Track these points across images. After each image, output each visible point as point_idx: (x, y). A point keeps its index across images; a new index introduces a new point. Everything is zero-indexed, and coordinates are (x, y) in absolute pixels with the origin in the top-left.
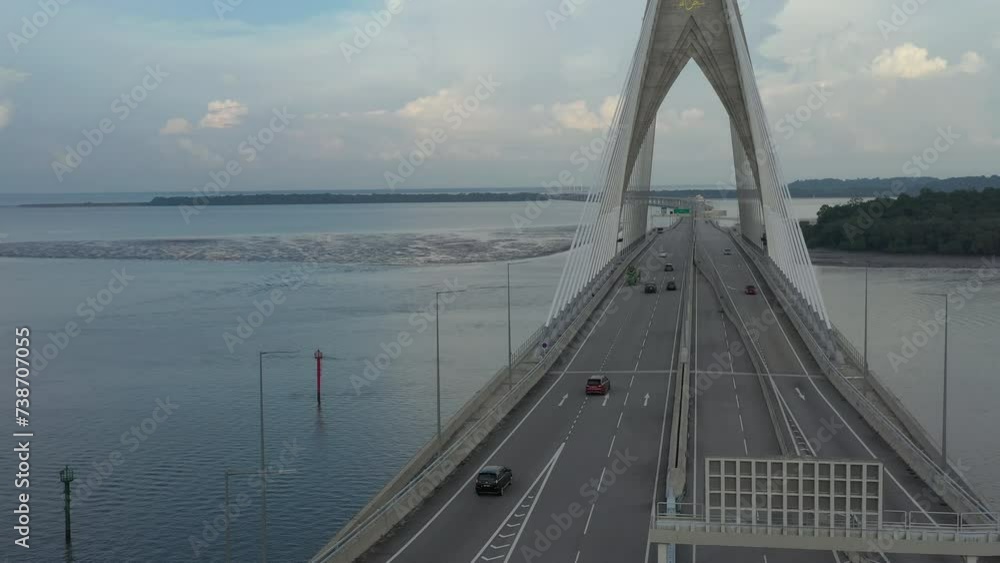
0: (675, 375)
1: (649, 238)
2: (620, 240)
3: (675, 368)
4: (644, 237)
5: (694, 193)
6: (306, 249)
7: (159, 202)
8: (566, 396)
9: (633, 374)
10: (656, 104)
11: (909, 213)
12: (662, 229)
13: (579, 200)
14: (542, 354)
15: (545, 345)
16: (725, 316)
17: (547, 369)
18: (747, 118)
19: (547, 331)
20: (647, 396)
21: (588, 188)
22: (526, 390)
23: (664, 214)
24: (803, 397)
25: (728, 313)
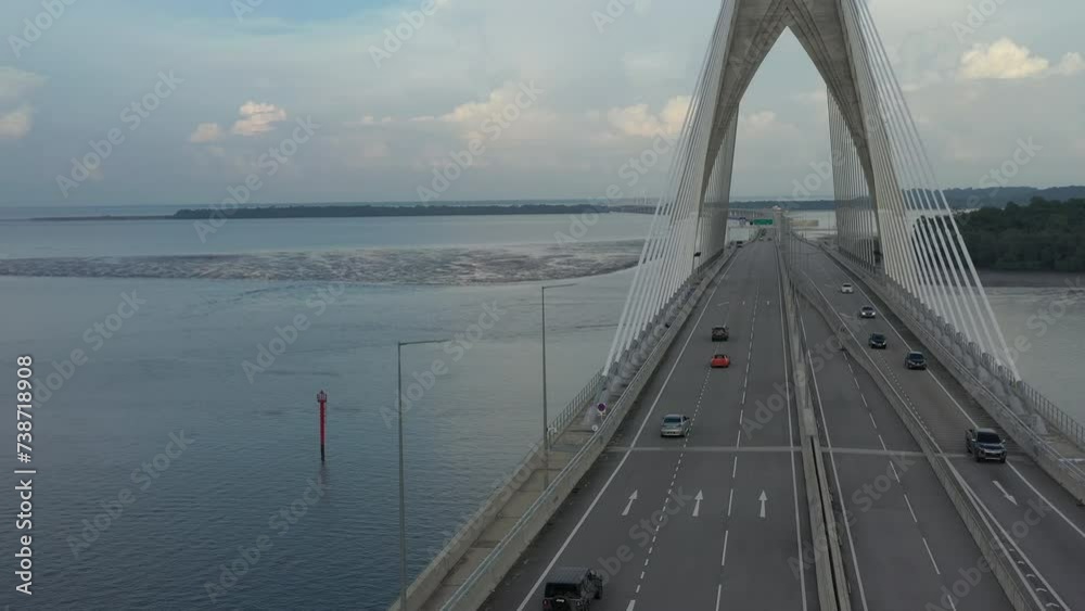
0: (799, 455)
1: (727, 253)
2: (698, 255)
3: (797, 442)
4: (722, 251)
5: (770, 204)
6: (337, 266)
7: (186, 214)
8: (634, 496)
9: (736, 453)
10: (742, 85)
11: (1019, 225)
12: (741, 242)
13: (647, 213)
14: (598, 420)
15: (601, 407)
16: (848, 355)
17: (605, 442)
18: (857, 101)
19: (603, 383)
20: (763, 498)
21: (658, 200)
22: (574, 482)
23: (742, 226)
24: (1011, 498)
25: (852, 352)
